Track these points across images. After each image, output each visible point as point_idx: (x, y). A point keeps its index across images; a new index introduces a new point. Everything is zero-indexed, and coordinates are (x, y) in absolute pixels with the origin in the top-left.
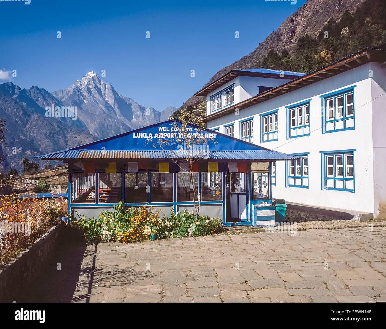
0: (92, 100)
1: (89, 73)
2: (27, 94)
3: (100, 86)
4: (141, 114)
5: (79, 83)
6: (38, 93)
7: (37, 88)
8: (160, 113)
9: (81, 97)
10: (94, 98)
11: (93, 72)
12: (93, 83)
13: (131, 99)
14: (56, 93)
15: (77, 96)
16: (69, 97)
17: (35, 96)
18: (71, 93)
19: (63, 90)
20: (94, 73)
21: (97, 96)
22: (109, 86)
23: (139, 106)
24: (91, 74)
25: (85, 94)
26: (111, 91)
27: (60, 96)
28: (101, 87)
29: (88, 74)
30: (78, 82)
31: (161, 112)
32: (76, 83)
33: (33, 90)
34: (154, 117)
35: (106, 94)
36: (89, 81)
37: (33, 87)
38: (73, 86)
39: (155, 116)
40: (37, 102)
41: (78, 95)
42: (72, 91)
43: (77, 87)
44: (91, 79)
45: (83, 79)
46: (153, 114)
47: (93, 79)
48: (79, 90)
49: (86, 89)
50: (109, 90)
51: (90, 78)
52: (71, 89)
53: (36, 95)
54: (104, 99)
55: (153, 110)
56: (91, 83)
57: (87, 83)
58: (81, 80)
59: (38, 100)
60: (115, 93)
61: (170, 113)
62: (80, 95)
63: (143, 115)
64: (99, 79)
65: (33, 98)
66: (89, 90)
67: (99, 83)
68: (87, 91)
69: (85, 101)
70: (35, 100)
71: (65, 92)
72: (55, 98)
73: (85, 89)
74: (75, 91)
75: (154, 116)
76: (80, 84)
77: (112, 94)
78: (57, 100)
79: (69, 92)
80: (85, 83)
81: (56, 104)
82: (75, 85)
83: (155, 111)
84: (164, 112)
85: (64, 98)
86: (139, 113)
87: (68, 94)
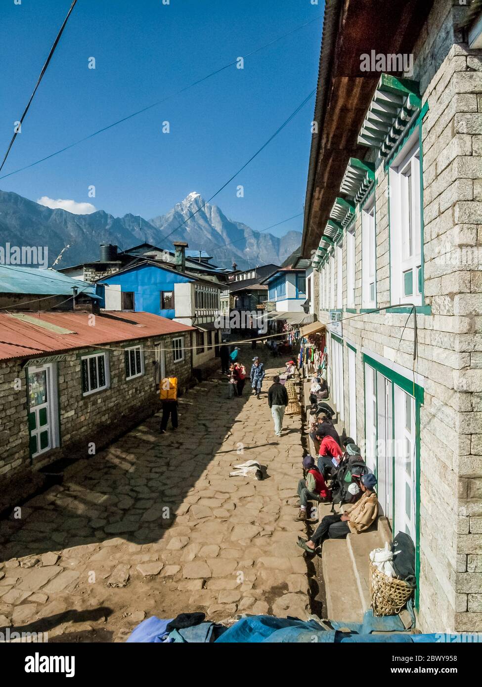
0: (196, 227)
1: (191, 194)
2: (121, 223)
4: (256, 242)
6: (133, 222)
7: (131, 215)
8: (279, 240)
9: (183, 224)
10: (198, 224)
11: (195, 192)
12: (195, 206)
13: (243, 224)
14: (153, 221)
16: (169, 225)
17: (129, 226)
18: (171, 220)
19: (161, 217)
20: (196, 194)
21: (201, 222)
22: (215, 209)
23: (253, 231)
24: (194, 195)
25: (187, 219)
26: (217, 215)
27: (157, 224)
28: (206, 210)
29: (190, 195)
30: (178, 205)
31: (280, 238)
32: (176, 207)
33: (127, 218)
35: (212, 219)
36: (191, 204)
37: (128, 215)
38: (173, 211)
39: (273, 244)
40: (134, 233)
41: (179, 222)
42: (172, 217)
43: (177, 212)
44: (193, 201)
45: (184, 202)
46: (271, 241)
47: (196, 201)
48: (180, 216)
49: (188, 214)
50: (215, 214)
51: (193, 199)
52: (170, 215)
53: (131, 224)
54: (210, 225)
56: (193, 206)
57: (189, 207)
58: (182, 203)
59: (133, 230)
60: (223, 218)
61: (292, 238)
62: (181, 222)
63: (257, 243)
64: (203, 200)
65: (128, 227)
66: (192, 216)
67: (203, 206)
68: (189, 217)
69: (187, 229)
70: (130, 230)
71: (164, 219)
72: (153, 227)
73: (186, 214)
74: (175, 217)
75: (271, 243)
76: (180, 208)
77: (219, 218)
78: (155, 229)
79: (168, 218)
80: (186, 207)
81: (154, 233)
82: (175, 209)
83: (272, 237)
84: (284, 238)
85: (162, 226)
86: (253, 241)
87: (166, 221)
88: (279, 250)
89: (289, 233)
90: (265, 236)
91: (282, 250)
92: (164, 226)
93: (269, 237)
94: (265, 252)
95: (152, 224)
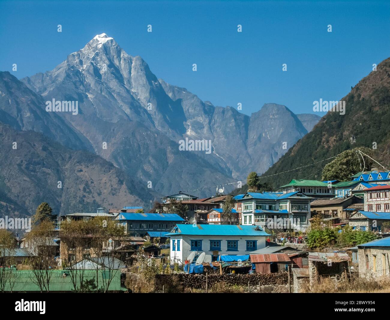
0: (103, 94)
1: (97, 37)
3: (120, 63)
4: (207, 120)
5: (76, 58)
8: (246, 118)
9: (81, 87)
10: (108, 88)
11: (104, 34)
12: (104, 57)
13: (185, 90)
14: (29, 80)
15: (74, 86)
18: (60, 79)
19: (43, 75)
20: (106, 37)
21: (113, 84)
22: (139, 62)
23: (203, 104)
24: (102, 39)
25: (90, 80)
26: (141, 73)
27: (37, 86)
28: (123, 65)
29: (95, 38)
30: (73, 56)
31: (249, 115)
32: (70, 59)
34: (235, 126)
35: (132, 81)
36: (97, 54)
38: (64, 64)
39: (237, 125)
41: (75, 84)
42: (63, 75)
43: (73, 67)
44: (101, 48)
45: (85, 50)
46: (233, 120)
47: (106, 48)
48: (77, 73)
49: (92, 71)
50: (138, 72)
51: (100, 46)
54: (128, 91)
55: (233, 112)
56: (101, 58)
57: (94, 59)
58: (81, 51)
60: (150, 77)
61: (271, 117)
62: (78, 84)
63: (210, 123)
64: (117, 48)
66: (96, 72)
67: (118, 57)
68: (92, 75)
69: (89, 96)
71: (48, 78)
72: (31, 91)
73: (88, 71)
74: (68, 76)
75: (234, 124)
76: (77, 61)
77: (144, 79)
78: (34, 94)
79: (57, 77)
80: (88, 58)
81: (33, 102)
82: (68, 62)
83: (235, 113)
84: (257, 115)
85: (45, 89)
86: (202, 119)
87: (53, 82)
88: (247, 138)
89: (265, 106)
90: (223, 112)
91: (253, 136)
92: (49, 89)
93: (230, 113)
94: (223, 139)
95: (28, 86)
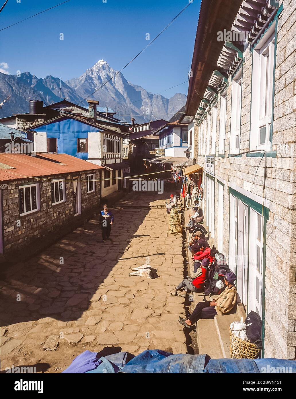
0: (103, 88)
1: (99, 62)
2: (43, 83)
3: (110, 74)
4: (150, 101)
5: (90, 71)
6: (53, 83)
7: (52, 77)
8: (168, 100)
9: (93, 85)
10: (105, 86)
11: (103, 60)
12: (103, 71)
13: (140, 87)
14: (69, 82)
15: (89, 85)
16: (82, 86)
17: (50, 86)
18: (83, 82)
19: (75, 79)
21: (107, 84)
22: (119, 74)
23: (148, 93)
24: (101, 62)
25: (96, 82)
26: (120, 79)
27: (72, 85)
29: (98, 62)
30: (89, 70)
31: (169, 99)
32: (87, 72)
33: (48, 79)
34: (162, 104)
35: (116, 82)
36: (99, 70)
37: (49, 76)
38: (85, 75)
39: (163, 103)
40: (53, 91)
41: (89, 84)
42: (84, 80)
43: (88, 76)
44: (101, 67)
45: (94, 68)
46: (162, 101)
47: (104, 67)
48: (91, 79)
49: (97, 77)
50: (118, 78)
51: (101, 66)
52: (82, 78)
53: (52, 84)
54: (114, 87)
55: (161, 97)
56: (101, 71)
57: (98, 72)
58: (92, 68)
59: (53, 89)
60: (124, 81)
61: (178, 99)
62: (91, 84)
64: (109, 67)
65: (49, 87)
66: (99, 78)
67: (109, 71)
68: (97, 80)
69: (96, 89)
70: (50, 88)
71: (77, 81)
72: (69, 87)
73: (95, 77)
74: (86, 80)
75: (162, 102)
76: (91, 73)
77: (121, 81)
78: (70, 88)
79: (81, 80)
80: (95, 71)
81: (70, 92)
82: (86, 73)
83: (163, 98)
84: (172, 99)
85: (76, 86)
86: (148, 100)
87: (80, 83)
88: (167, 109)
89: (176, 95)
90: (157, 97)
91: (170, 108)
92: (78, 86)
93: (160, 97)
94: (157, 109)
95: (68, 85)
